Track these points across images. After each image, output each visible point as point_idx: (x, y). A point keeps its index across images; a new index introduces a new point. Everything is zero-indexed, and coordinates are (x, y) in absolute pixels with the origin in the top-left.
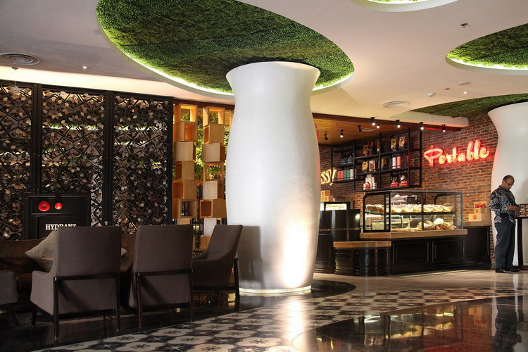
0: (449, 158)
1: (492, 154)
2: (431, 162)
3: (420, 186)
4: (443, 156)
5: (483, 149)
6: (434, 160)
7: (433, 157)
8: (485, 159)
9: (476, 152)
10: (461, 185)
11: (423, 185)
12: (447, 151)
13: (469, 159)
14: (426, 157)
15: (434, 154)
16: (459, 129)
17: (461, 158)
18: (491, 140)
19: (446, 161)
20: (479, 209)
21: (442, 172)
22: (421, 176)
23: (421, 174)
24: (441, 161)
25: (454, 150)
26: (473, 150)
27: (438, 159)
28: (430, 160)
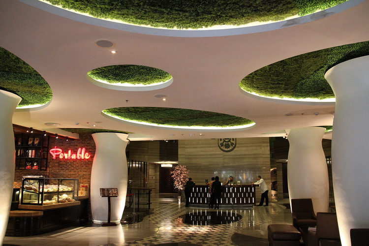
0: (66, 155)
1: (92, 157)
2: (54, 156)
3: (46, 170)
4: (62, 154)
5: (87, 154)
6: (56, 155)
7: (55, 154)
8: (88, 159)
9: (83, 155)
10: (72, 173)
11: (48, 169)
12: (65, 151)
13: (78, 158)
14: (51, 153)
15: (56, 151)
16: (73, 139)
17: (74, 157)
18: (92, 149)
19: (64, 157)
20: (84, 188)
21: (61, 163)
22: (47, 164)
23: (47, 163)
24: (61, 157)
25: (70, 152)
26: (81, 153)
27: (59, 155)
28: (54, 155)
